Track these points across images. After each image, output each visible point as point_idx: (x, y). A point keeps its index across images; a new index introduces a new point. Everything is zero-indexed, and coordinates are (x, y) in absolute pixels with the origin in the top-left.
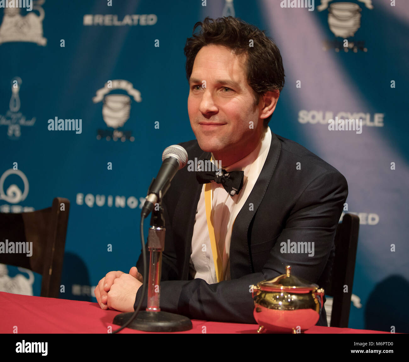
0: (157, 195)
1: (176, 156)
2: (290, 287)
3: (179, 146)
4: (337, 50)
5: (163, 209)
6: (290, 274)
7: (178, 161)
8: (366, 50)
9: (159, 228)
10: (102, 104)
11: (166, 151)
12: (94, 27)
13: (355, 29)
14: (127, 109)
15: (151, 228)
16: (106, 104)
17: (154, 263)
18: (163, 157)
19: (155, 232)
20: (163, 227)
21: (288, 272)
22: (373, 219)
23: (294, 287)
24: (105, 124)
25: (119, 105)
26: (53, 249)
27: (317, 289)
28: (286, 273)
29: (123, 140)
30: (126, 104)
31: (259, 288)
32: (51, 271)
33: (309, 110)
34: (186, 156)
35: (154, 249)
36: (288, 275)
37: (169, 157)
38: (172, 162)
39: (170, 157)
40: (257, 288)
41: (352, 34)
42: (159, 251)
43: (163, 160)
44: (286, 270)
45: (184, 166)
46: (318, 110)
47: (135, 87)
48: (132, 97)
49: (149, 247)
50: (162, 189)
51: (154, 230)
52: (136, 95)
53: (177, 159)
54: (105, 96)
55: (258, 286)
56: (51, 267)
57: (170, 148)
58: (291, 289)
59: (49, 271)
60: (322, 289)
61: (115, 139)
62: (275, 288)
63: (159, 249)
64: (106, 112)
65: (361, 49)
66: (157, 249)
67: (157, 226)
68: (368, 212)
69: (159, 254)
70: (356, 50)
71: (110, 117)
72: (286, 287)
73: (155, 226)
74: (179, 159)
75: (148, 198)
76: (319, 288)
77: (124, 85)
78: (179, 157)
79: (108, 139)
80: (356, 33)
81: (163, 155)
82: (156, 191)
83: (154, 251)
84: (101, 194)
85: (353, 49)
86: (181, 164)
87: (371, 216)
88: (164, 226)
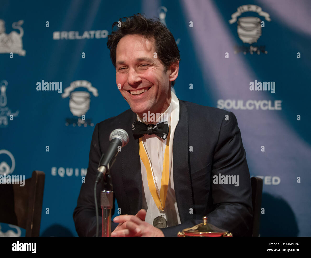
0: (106, 167)
1: (119, 137)
2: (207, 233)
3: (121, 129)
4: (245, 53)
5: (111, 177)
6: (207, 223)
7: (121, 141)
8: (266, 52)
9: (108, 192)
10: (69, 99)
11: (112, 133)
12: (61, 41)
13: (258, 37)
14: (88, 102)
15: (103, 192)
16: (72, 99)
17: (105, 217)
18: (110, 138)
19: (105, 194)
20: (111, 191)
21: (205, 221)
22: (276, 181)
23: (210, 233)
24: (71, 114)
25: (81, 100)
26: (33, 210)
27: (227, 233)
28: (203, 223)
29: (86, 125)
30: (86, 98)
31: (184, 234)
32: (32, 226)
33: (225, 99)
34: (127, 137)
35: (105, 207)
36: (205, 224)
37: (114, 138)
38: (117, 142)
39: (116, 138)
40: (182, 234)
41: (256, 41)
42: (109, 208)
43: (110, 140)
44: (203, 220)
45: (126, 145)
46: (232, 99)
47: (93, 86)
48: (91, 93)
49: (101, 206)
50: (109, 162)
51: (104, 193)
52: (94, 91)
53: (120, 140)
54: (71, 92)
55: (183, 232)
56: (32, 223)
57: (115, 131)
58: (208, 234)
59: (31, 227)
60: (230, 234)
61: (79, 125)
62: (195, 234)
63: (109, 207)
64: (72, 104)
65: (263, 51)
66: (108, 207)
67: (107, 190)
68: (273, 176)
69: (109, 210)
70: (259, 53)
71: (76, 109)
72: (204, 233)
73: (105, 190)
74: (122, 139)
75: (100, 169)
76: (229, 233)
77: (85, 84)
78: (122, 138)
79: (74, 125)
80: (259, 40)
81: (110, 136)
82: (105, 164)
83: (105, 208)
84: (70, 167)
85: (256, 52)
86: (124, 143)
87: (274, 178)
88: (112, 189)
